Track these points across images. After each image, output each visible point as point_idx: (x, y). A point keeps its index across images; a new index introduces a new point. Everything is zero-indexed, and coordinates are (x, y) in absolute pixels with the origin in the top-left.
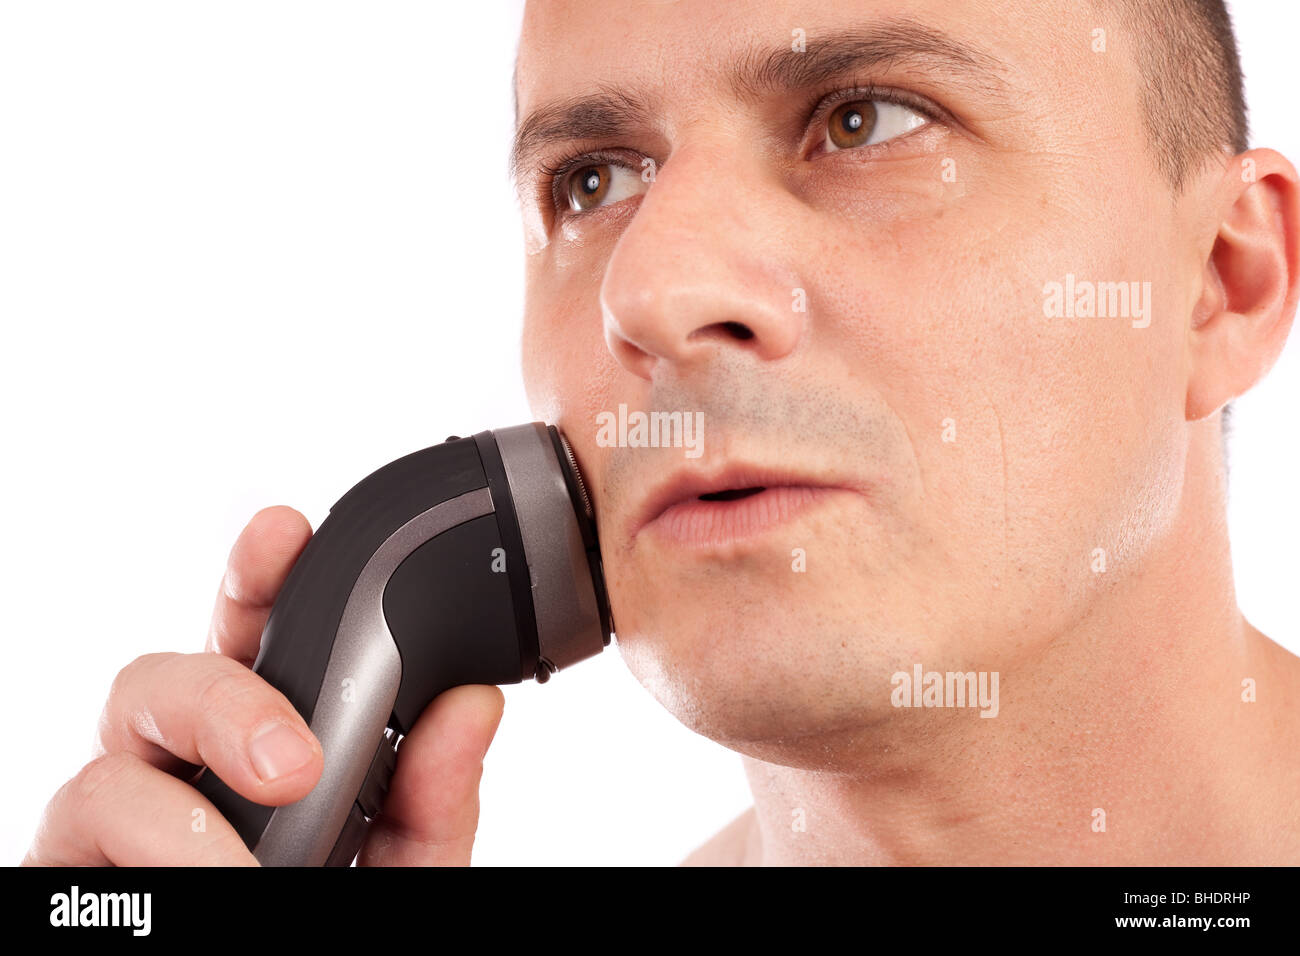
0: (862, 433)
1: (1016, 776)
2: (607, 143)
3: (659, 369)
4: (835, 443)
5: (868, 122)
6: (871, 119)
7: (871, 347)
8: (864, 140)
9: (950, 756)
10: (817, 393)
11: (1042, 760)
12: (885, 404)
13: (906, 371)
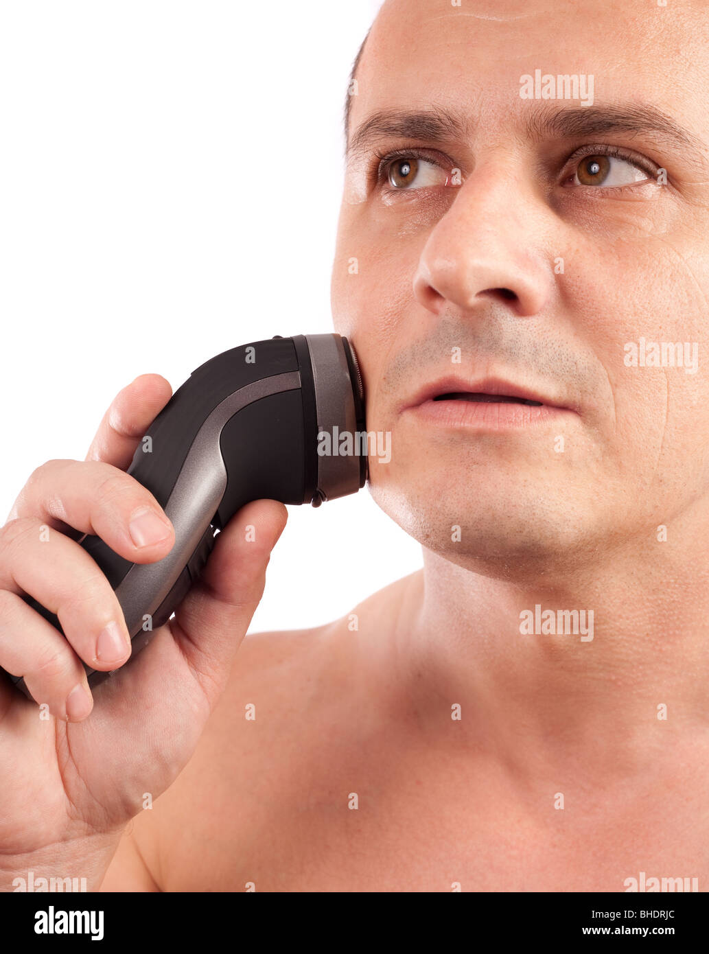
0: (579, 376)
1: (623, 603)
2: (426, 145)
3: (446, 308)
4: (563, 380)
5: (604, 171)
6: (606, 169)
7: (591, 320)
8: (600, 183)
9: (582, 585)
10: (553, 344)
11: (641, 595)
12: (596, 358)
13: (612, 339)
